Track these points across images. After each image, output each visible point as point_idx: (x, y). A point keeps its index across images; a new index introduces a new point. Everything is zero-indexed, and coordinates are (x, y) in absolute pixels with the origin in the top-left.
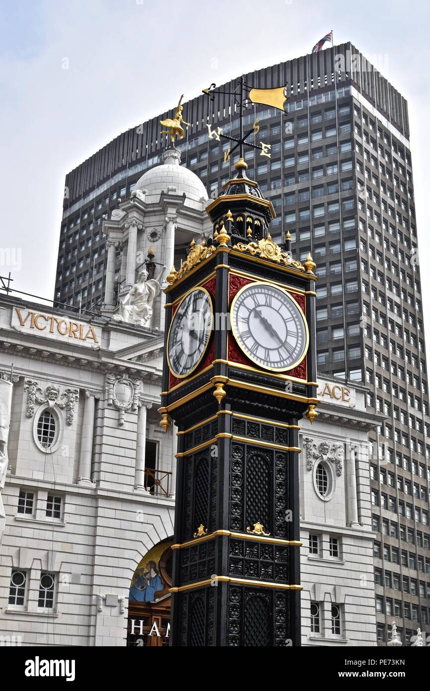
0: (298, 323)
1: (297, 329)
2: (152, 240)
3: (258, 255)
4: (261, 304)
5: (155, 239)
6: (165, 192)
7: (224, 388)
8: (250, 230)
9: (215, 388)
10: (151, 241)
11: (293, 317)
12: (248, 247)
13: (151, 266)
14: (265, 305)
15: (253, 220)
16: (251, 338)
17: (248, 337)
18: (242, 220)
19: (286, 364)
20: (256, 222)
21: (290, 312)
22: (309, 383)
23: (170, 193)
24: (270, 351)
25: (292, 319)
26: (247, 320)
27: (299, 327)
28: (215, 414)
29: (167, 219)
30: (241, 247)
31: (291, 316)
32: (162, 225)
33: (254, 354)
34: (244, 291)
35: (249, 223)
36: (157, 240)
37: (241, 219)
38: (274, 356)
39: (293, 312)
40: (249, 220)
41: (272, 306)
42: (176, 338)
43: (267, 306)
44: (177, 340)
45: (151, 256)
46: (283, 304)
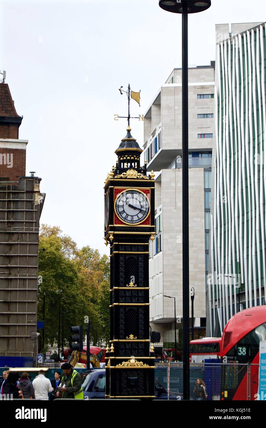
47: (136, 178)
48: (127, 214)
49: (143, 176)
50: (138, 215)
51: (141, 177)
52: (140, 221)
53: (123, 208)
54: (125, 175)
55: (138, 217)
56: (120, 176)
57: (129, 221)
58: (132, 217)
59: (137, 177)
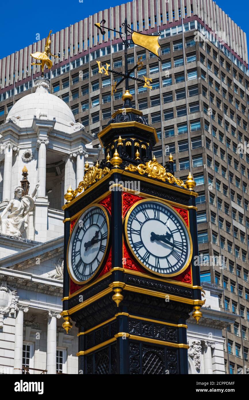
0: (183, 234)
1: (182, 239)
2: (26, 159)
3: (146, 175)
4: (150, 218)
5: (28, 159)
6: (38, 117)
7: (121, 293)
8: (138, 153)
9: (113, 293)
10: (24, 162)
11: (178, 229)
12: (138, 168)
13: (25, 184)
14: (154, 219)
15: (141, 144)
16: (143, 248)
17: (140, 247)
18: (131, 145)
19: (174, 270)
20: (143, 146)
21: (176, 224)
22: (193, 287)
23: (42, 118)
24: (160, 260)
25: (178, 230)
26: (139, 232)
27: (184, 237)
28: (114, 316)
29: (38, 141)
30: (131, 168)
31: (177, 228)
32: (35, 147)
33: (146, 262)
34: (136, 207)
35: (136, 148)
36: (30, 161)
37: (130, 143)
38: (163, 264)
39: (178, 225)
40: (136, 144)
41: (160, 220)
42: (75, 249)
43: (156, 219)
44: (76, 251)
45: (25, 174)
46: (169, 217)
47: (163, 179)
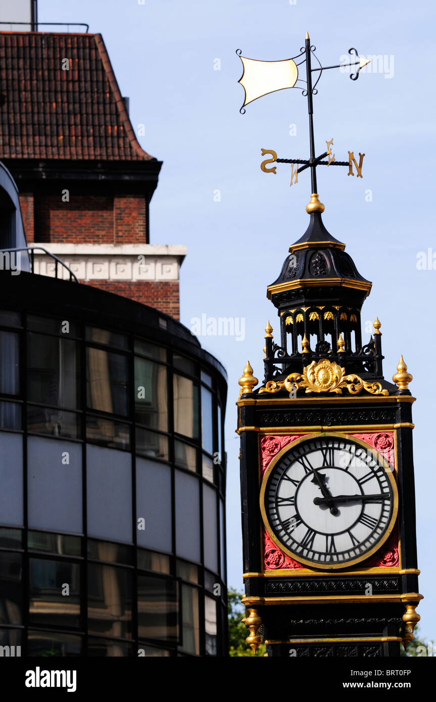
48: (310, 530)
49: (365, 385)
50: (352, 531)
51: (357, 387)
52: (362, 553)
53: (293, 507)
54: (298, 381)
55: (352, 536)
56: (278, 387)
57: (320, 554)
58: (330, 538)
59: (345, 390)
